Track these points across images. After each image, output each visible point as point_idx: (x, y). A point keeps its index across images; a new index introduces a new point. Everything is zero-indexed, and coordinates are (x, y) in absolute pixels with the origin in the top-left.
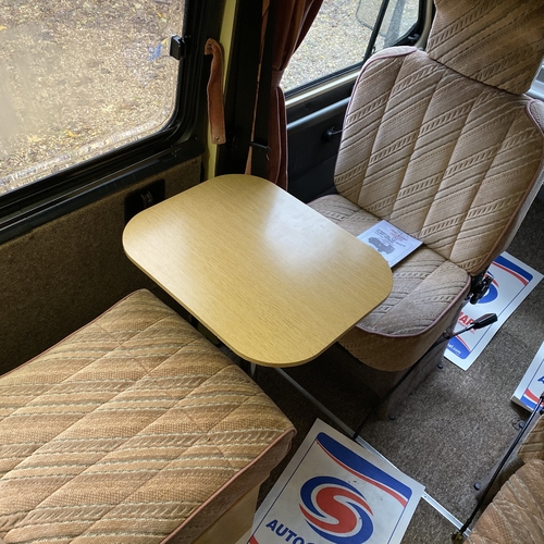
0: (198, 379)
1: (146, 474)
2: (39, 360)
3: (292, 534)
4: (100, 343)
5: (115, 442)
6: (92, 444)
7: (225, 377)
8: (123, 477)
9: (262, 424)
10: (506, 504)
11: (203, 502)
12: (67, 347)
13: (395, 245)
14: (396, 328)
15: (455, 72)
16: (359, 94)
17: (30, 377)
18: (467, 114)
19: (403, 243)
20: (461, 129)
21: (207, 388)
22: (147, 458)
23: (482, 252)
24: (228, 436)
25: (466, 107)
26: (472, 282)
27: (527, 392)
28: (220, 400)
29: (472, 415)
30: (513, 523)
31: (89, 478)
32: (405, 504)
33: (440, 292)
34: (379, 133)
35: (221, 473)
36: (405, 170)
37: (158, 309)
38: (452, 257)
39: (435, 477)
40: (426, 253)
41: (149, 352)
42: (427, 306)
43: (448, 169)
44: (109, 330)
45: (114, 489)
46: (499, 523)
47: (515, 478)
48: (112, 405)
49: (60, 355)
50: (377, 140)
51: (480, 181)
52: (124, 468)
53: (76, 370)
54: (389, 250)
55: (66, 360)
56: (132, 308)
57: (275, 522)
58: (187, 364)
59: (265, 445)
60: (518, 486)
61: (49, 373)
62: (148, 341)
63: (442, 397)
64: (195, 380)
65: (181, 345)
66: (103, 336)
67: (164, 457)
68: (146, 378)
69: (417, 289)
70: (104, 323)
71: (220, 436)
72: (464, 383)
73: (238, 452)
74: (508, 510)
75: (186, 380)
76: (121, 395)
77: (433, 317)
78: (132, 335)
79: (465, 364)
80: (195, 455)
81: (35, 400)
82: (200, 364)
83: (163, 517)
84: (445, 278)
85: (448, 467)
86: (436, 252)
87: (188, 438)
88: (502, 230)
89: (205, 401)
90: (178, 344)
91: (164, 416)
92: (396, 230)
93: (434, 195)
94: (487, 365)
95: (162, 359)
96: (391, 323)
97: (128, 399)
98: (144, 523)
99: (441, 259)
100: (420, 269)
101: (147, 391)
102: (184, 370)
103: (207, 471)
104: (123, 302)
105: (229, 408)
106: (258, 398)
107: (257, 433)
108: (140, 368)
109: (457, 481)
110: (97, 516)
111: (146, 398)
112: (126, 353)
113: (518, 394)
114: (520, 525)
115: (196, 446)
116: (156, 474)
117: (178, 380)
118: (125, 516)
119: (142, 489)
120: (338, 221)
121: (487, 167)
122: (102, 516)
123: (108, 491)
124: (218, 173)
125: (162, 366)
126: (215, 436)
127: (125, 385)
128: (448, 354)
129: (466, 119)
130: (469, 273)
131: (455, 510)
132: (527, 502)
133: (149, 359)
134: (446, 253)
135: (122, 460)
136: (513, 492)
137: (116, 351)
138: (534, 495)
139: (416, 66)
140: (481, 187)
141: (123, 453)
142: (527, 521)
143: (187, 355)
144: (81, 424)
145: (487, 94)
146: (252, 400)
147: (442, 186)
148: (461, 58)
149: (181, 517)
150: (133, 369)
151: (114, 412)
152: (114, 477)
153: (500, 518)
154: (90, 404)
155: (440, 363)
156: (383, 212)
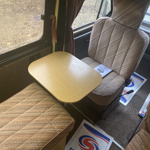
0: (48, 107)
1: (33, 133)
2: (5, 102)
4: (22, 97)
5: (25, 125)
6: (18, 125)
7: (56, 107)
8: (26, 134)
9: (66, 120)
10: (134, 142)
11: (49, 141)
12: (13, 98)
13: (104, 71)
14: (104, 93)
15: (119, 23)
16: (94, 30)
17: (2, 107)
18: (123, 34)
19: (107, 70)
20: (121, 39)
21: (51, 110)
22: (33, 129)
23: (128, 72)
24: (56, 123)
25: (123, 33)
26: (125, 81)
27: (143, 112)
28: (54, 113)
29: (127, 118)
30: (135, 147)
31: (17, 134)
32: (108, 143)
33: (117, 83)
34: (100, 40)
35: (54, 133)
36: (107, 50)
37: (38, 88)
38: (120, 74)
39: (117, 136)
40: (113, 73)
41: (35, 100)
42: (113, 87)
43: (118, 50)
44: (24, 94)
45: (24, 137)
46: (132, 148)
47: (137, 135)
48: (24, 114)
49: (11, 101)
50: (99, 42)
51: (127, 53)
52: (27, 132)
53: (15, 105)
54: (103, 72)
55: (12, 102)
56: (31, 88)
57: (71, 148)
58: (45, 103)
59: (66, 125)
60: (137, 137)
61: (7, 105)
62: (35, 97)
63: (119, 113)
64: (47, 107)
65: (44, 98)
66: (23, 95)
67: (38, 129)
68: (34, 107)
69: (110, 83)
70: (23, 92)
71: (54, 123)
72: (125, 109)
73: (59, 127)
74: (134, 144)
75: (45, 107)
76: (27, 111)
77: (114, 90)
78: (31, 95)
79: (125, 104)
80: (47, 128)
81: (3, 113)
82: (49, 103)
83: (37, 145)
84: (118, 80)
85: (120, 133)
86: (116, 73)
87: (45, 124)
88: (133, 66)
89: (50, 113)
90: (43, 98)
91: (38, 117)
92: (105, 67)
93: (115, 57)
94: (131, 104)
95: (39, 102)
96: (102, 92)
97: (29, 113)
98: (32, 147)
99: (117, 75)
100: (111, 77)
101: (34, 111)
102: (44, 105)
103: (50, 133)
104: (29, 86)
105: (57, 115)
106: (65, 112)
107: (64, 122)
108: (32, 104)
110: (19, 145)
111: (34, 112)
112: (29, 100)
113: (140, 112)
114: (138, 148)
115: (47, 126)
116: (35, 133)
117: (43, 107)
118: (26, 145)
119: (32, 138)
120: (89, 64)
121: (128, 49)
122: (20, 145)
123: (22, 138)
124: (55, 51)
125: (38, 104)
126: (52, 123)
127: (28, 109)
128: (121, 101)
129: (122, 36)
130: (125, 78)
131: (122, 145)
132: (140, 141)
133: (35, 102)
134: (118, 73)
135: (26, 130)
136: (136, 139)
137: (26, 99)
138: (142, 139)
139: (109, 22)
140: (127, 54)
141: (27, 128)
142: (139, 147)
143: (45, 101)
144: (15, 120)
145: (128, 29)
146: (63, 113)
147: (117, 54)
148: (121, 20)
149: (42, 145)
150: (31, 105)
151: (25, 116)
152: (24, 134)
153: (132, 146)
154: (18, 114)
155: (118, 104)
156: (101, 62)
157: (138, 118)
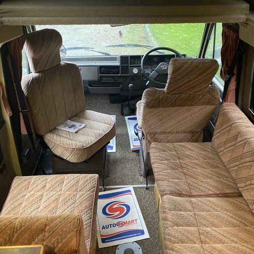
3: (111, 225)
4: (20, 196)
9: (90, 179)
21: (66, 182)
22: (68, 208)
24: (84, 187)
27: (134, 146)
28: (73, 182)
29: (126, 160)
32: (131, 194)
39: (131, 180)
41: (39, 187)
48: (42, 206)
53: (20, 208)
57: (104, 226)
58: (54, 182)
62: (35, 185)
63: (116, 161)
64: (60, 184)
65: (47, 179)
67: (72, 204)
71: (82, 189)
72: (118, 155)
73: (90, 188)
75: (58, 185)
76: (42, 202)
78: (28, 188)
79: (114, 150)
80: (80, 197)
83: (86, 215)
85: (131, 176)
87: (74, 196)
89: (69, 185)
91: (61, 197)
94: (119, 147)
95: (45, 186)
97: (46, 201)
101: (49, 195)
102: (55, 184)
103: (87, 198)
105: (78, 182)
109: (136, 177)
112: (32, 193)
113: (132, 148)
115: (78, 196)
116: (74, 209)
117: (56, 187)
126: (80, 190)
127: (41, 199)
128: (109, 151)
131: (141, 183)
133: (41, 189)
137: (27, 194)
150: (39, 194)
151: (45, 207)
154: (35, 211)
155: (108, 154)
157: (135, 154)
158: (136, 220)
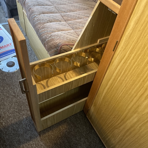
109: (3, 19)
158: (10, 44)
